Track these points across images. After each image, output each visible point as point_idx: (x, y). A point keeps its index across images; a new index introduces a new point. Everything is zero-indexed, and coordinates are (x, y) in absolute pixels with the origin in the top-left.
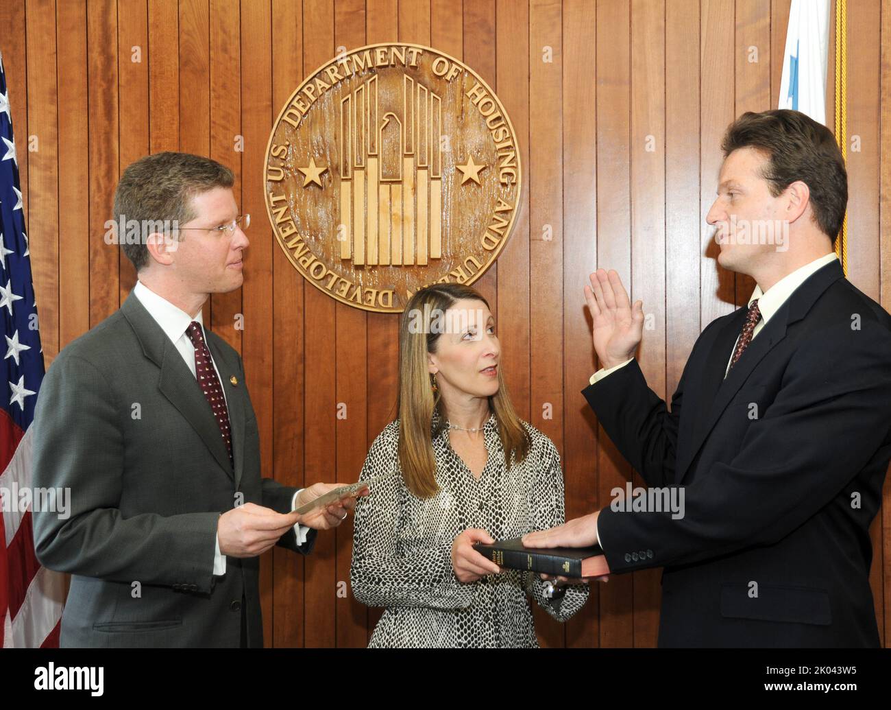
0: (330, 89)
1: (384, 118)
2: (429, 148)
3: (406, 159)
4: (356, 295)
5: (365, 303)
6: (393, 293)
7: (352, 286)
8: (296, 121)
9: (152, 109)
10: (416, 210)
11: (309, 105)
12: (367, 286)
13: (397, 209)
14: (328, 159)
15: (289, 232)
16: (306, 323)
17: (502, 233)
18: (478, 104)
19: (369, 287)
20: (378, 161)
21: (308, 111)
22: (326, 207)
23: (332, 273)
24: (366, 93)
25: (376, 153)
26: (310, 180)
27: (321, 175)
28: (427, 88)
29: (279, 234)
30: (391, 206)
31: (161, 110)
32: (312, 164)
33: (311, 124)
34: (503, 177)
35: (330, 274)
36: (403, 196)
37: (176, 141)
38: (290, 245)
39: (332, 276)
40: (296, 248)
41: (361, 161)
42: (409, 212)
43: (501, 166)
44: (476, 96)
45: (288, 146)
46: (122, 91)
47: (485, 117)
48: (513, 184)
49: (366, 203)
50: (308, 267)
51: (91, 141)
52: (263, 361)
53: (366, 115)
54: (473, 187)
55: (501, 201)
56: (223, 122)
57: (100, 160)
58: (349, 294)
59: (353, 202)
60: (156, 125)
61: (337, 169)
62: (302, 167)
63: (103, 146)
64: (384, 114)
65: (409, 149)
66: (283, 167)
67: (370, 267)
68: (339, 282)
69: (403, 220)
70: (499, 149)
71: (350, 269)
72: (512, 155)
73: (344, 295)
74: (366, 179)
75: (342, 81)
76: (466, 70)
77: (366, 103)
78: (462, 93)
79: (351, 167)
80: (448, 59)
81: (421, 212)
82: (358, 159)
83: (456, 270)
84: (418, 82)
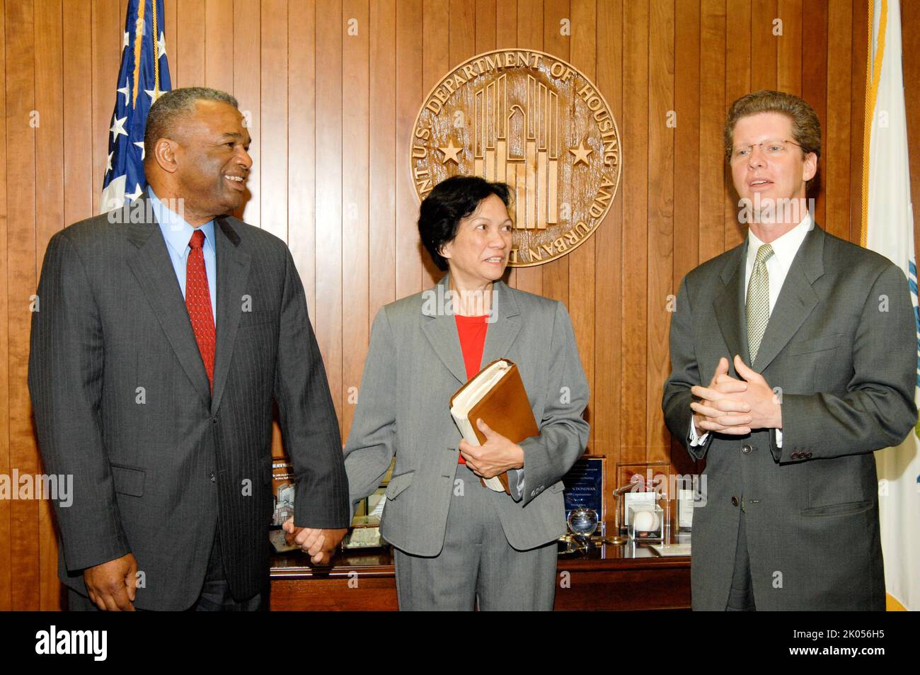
0: (466, 83)
1: (511, 109)
2: (548, 135)
3: (528, 143)
6: (518, 251)
8: (437, 109)
10: (536, 184)
11: (448, 96)
13: (521, 183)
17: (606, 204)
18: (587, 101)
20: (506, 144)
21: (447, 101)
24: (496, 88)
25: (505, 138)
26: (449, 158)
27: (458, 154)
28: (546, 86)
30: (516, 181)
32: (451, 146)
34: (607, 160)
36: (526, 173)
41: (492, 143)
42: (531, 186)
43: (606, 151)
44: (586, 95)
48: (615, 166)
53: (496, 106)
54: (583, 167)
55: (605, 179)
61: (470, 149)
62: (442, 147)
64: (511, 105)
66: (426, 146)
69: (526, 193)
70: (604, 138)
72: (614, 142)
74: (496, 158)
75: (476, 77)
76: (578, 74)
77: (496, 96)
78: (575, 92)
79: (483, 148)
80: (563, 64)
81: (542, 186)
82: (489, 142)
83: (569, 233)
84: (540, 81)
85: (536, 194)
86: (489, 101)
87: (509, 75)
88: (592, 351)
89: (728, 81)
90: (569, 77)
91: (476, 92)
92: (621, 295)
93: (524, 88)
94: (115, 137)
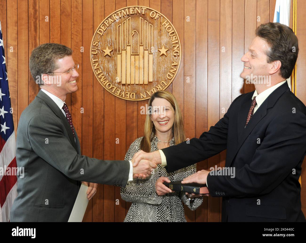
0: (114, 22)
1: (133, 32)
2: (149, 43)
3: (140, 47)
4: (122, 94)
5: (126, 97)
6: (136, 94)
7: (121, 91)
8: (102, 33)
9: (51, 28)
10: (144, 64)
11: (106, 28)
12: (126, 91)
13: (137, 64)
14: (113, 46)
15: (99, 72)
16: (105, 104)
17: (174, 73)
18: (166, 28)
19: (127, 92)
20: (131, 47)
21: (106, 30)
22: (112, 64)
23: (114, 87)
24: (126, 23)
25: (130, 45)
26: (107, 54)
27: (110, 52)
28: (148, 22)
29: (95, 73)
30: (135, 63)
31: (54, 29)
32: (107, 48)
33: (107, 34)
34: (175, 53)
35: (113, 87)
36: (139, 60)
37: (59, 40)
38: (99, 77)
39: (114, 88)
40: (101, 78)
41: (124, 47)
42: (142, 65)
43: (174, 49)
44: (165, 25)
45: (99, 42)
46: (40, 22)
47: (168, 32)
48: (178, 56)
49: (126, 62)
50: (106, 85)
51: (29, 40)
52: (90, 117)
53: (126, 31)
54: (164, 57)
55: (174, 62)
56: (76, 33)
57: (32, 46)
58: (120, 94)
59: (121, 62)
60: (52, 34)
61: (116, 50)
62: (104, 49)
63: (33, 42)
64: (133, 31)
65: (141, 43)
66: (97, 49)
67: (128, 85)
68: (116, 90)
69: (139, 68)
70: (173, 44)
71: (120, 85)
72: (178, 45)
73: (118, 94)
74: (126, 54)
76: (162, 16)
77: (126, 27)
79: (121, 49)
83: (158, 86)
85: (144, 69)
86: (123, 29)
87: (132, 17)
90: (158, 17)
91: (118, 25)
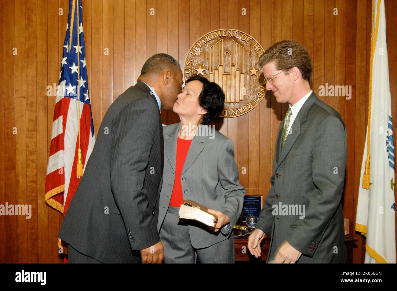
0: (207, 43)
1: (225, 53)
2: (240, 64)
3: (232, 67)
8: (195, 53)
11: (199, 48)
17: (264, 92)
18: (256, 50)
24: (219, 45)
25: (222, 65)
26: (199, 73)
27: (203, 71)
28: (239, 44)
30: (227, 82)
32: (200, 68)
36: (231, 79)
42: (233, 84)
44: (256, 47)
49: (219, 81)
53: (219, 52)
54: (254, 77)
59: (214, 81)
61: (208, 70)
62: (197, 69)
66: (190, 69)
69: (231, 87)
74: (219, 73)
75: (211, 40)
76: (252, 39)
77: (219, 48)
78: (251, 46)
79: (213, 68)
80: (246, 35)
81: (237, 85)
82: (216, 67)
83: (249, 104)
84: (237, 42)
85: (235, 88)
86: (216, 50)
87: (224, 39)
88: (258, 152)
89: (315, 42)
90: (249, 40)
91: (210, 46)
92: (270, 129)
93: (230, 45)
94: (63, 65)
